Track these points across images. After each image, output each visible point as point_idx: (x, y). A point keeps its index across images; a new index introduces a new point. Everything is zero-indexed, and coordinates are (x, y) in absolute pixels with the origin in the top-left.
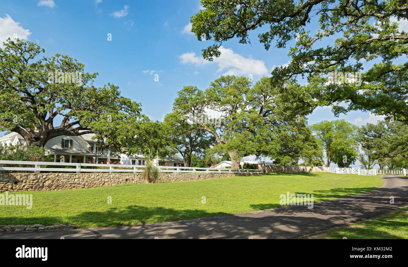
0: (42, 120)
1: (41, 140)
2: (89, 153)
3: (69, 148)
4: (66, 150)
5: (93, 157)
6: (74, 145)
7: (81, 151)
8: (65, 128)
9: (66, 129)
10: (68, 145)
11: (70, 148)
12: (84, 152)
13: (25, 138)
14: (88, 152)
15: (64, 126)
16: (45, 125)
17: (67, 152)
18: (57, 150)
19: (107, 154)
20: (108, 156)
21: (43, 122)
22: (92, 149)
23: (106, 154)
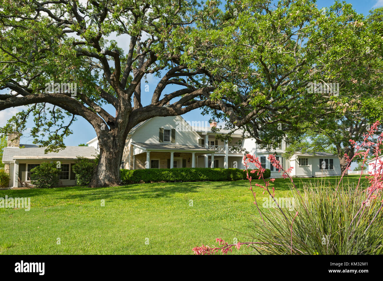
0: (118, 90)
1: (119, 126)
2: (199, 148)
3: (170, 142)
4: (165, 145)
5: (205, 155)
6: (177, 137)
7: (187, 145)
8: (159, 104)
9: (161, 105)
10: (169, 138)
11: (172, 142)
12: (190, 147)
13: (93, 123)
14: (197, 147)
15: (157, 100)
16: (123, 99)
17: (165, 148)
18: (151, 146)
19: (224, 149)
20: (225, 152)
21: (121, 93)
22: (202, 142)
23: (222, 149)
